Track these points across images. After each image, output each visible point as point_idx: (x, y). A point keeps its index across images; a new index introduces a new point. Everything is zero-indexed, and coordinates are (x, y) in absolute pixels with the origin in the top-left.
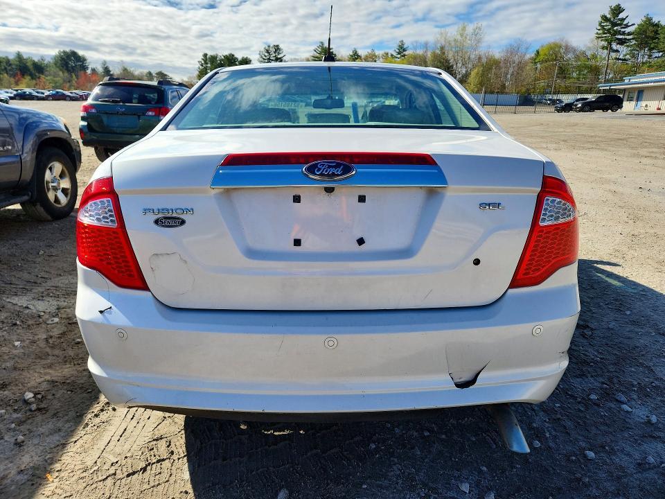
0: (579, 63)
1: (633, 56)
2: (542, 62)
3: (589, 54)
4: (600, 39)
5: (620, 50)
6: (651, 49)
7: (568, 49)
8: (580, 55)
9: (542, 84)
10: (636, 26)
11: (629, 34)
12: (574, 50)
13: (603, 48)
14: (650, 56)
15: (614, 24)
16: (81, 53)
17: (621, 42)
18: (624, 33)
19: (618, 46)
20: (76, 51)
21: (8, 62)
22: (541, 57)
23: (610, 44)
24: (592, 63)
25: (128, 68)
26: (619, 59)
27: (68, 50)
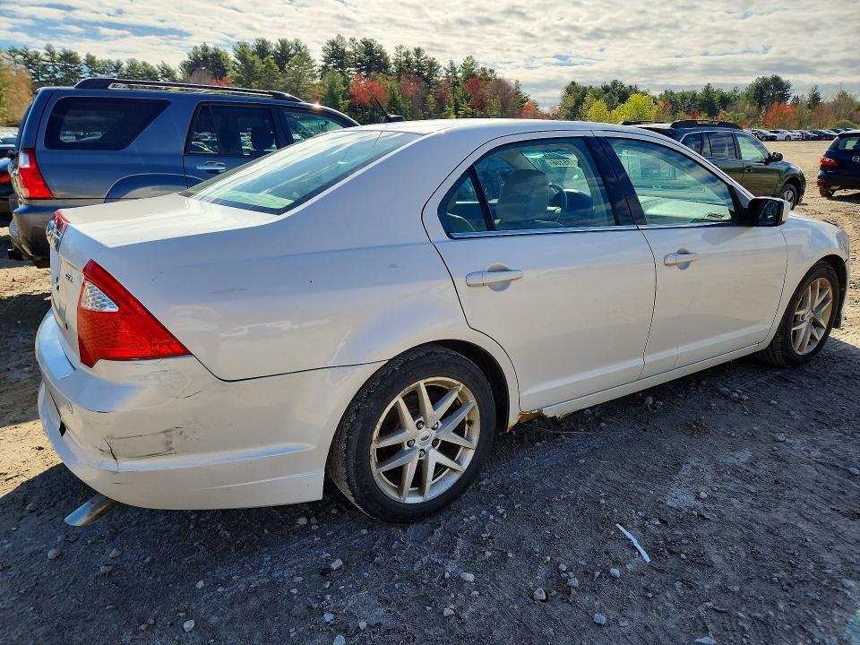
16: (785, 78)
20: (779, 75)
21: (694, 96)
25: (848, 93)
27: (769, 76)
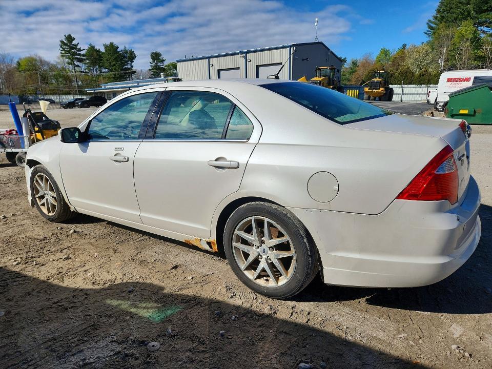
0: (54, 73)
1: (90, 70)
2: (25, 71)
3: (59, 66)
4: (65, 57)
5: (81, 65)
6: (100, 67)
7: (42, 62)
8: (53, 68)
9: (31, 87)
10: (86, 51)
11: (83, 55)
12: (48, 64)
13: (69, 63)
14: (101, 71)
15: (71, 48)
17: (80, 60)
18: (79, 55)
19: (78, 63)
22: (23, 67)
23: (72, 60)
24: (64, 73)
26: (82, 72)
